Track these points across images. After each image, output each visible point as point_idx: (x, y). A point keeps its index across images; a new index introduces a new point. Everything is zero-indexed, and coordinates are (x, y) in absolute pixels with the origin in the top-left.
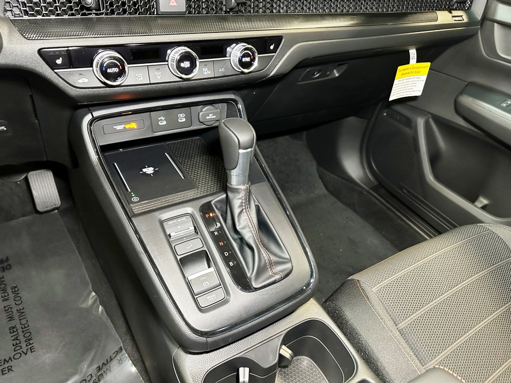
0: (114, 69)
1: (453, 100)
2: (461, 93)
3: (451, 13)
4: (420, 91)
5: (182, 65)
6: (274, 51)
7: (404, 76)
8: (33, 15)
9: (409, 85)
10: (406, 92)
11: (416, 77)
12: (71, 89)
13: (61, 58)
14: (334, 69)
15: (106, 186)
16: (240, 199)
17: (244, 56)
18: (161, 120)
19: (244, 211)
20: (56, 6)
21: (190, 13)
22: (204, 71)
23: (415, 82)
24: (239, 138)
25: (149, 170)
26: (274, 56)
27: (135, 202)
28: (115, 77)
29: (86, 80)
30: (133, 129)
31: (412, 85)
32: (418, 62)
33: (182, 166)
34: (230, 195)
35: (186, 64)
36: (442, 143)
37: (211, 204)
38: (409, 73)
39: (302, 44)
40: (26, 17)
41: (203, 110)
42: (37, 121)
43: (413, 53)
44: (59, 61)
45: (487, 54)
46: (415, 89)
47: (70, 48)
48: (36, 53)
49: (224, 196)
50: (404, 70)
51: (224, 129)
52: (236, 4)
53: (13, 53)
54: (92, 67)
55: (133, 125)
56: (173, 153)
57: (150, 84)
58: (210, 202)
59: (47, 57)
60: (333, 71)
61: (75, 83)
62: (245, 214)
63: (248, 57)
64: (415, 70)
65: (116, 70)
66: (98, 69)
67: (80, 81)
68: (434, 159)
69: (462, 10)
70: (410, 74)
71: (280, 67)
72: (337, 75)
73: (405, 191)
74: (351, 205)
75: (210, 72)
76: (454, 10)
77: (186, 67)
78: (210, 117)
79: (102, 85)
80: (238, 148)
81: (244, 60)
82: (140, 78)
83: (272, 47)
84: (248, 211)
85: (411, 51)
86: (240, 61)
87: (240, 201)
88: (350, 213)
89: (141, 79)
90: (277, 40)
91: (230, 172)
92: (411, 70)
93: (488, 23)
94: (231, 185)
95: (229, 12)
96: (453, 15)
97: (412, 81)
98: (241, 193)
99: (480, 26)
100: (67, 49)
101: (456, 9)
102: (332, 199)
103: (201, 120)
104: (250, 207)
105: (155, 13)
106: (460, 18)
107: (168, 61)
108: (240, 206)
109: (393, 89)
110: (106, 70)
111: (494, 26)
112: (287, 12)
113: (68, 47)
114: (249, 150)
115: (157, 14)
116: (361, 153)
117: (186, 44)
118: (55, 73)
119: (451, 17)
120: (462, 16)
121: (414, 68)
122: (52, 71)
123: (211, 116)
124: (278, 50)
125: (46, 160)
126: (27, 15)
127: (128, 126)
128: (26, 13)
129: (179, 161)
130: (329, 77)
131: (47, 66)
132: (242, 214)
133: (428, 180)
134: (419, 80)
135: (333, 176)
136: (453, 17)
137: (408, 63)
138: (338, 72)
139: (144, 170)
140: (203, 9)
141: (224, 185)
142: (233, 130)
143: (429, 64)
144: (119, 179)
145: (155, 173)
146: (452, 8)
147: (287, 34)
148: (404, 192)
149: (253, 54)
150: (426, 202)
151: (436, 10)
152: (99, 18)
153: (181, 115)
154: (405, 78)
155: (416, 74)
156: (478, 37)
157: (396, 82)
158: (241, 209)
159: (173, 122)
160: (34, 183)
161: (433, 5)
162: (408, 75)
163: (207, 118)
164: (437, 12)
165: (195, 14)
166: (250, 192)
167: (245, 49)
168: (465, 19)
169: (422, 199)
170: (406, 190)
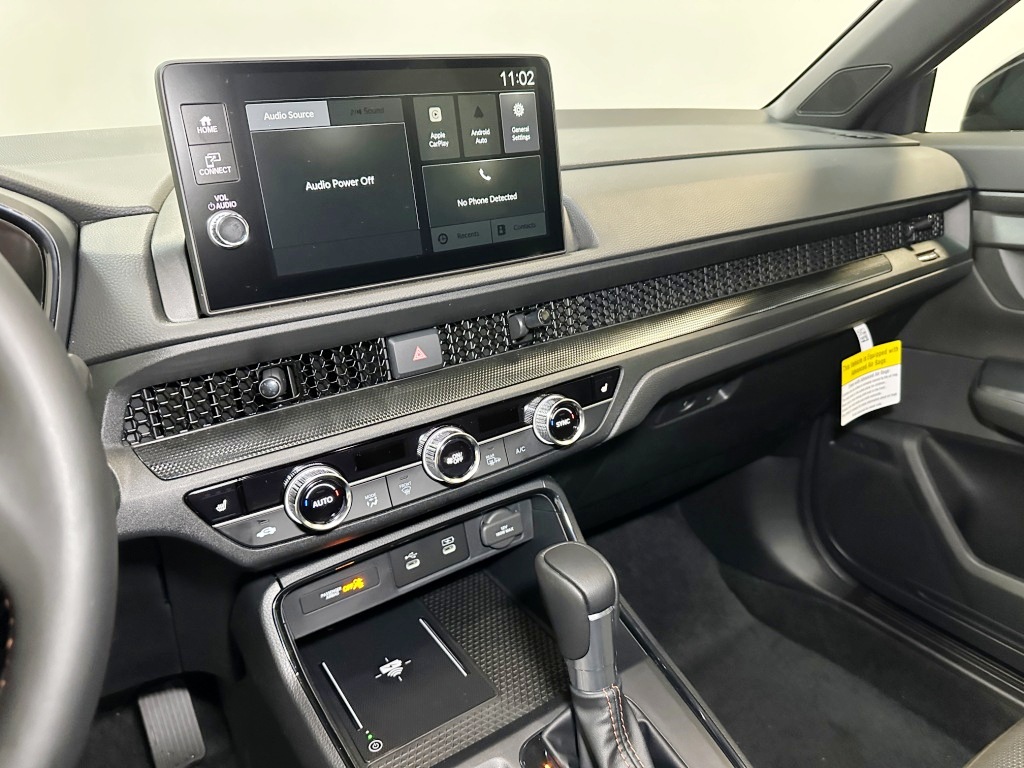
0: (324, 499)
1: (965, 396)
2: (978, 382)
3: (911, 249)
4: (895, 394)
5: (449, 461)
6: (610, 394)
7: (857, 374)
8: (172, 432)
9: (871, 389)
10: (869, 402)
11: (880, 371)
12: (244, 552)
13: (225, 501)
14: (719, 389)
15: (321, 738)
16: (604, 722)
17: (558, 418)
18: (410, 559)
19: (620, 748)
20: (207, 383)
21: (449, 363)
22: (488, 461)
23: (881, 381)
24: (584, 590)
25: (393, 668)
26: (610, 403)
27: (378, 754)
28: (325, 514)
29: (272, 530)
30: (358, 590)
31: (878, 387)
32: (876, 343)
33: (457, 645)
34: (583, 715)
35: (457, 458)
36: (968, 482)
37: (542, 739)
38: (865, 367)
39: (657, 370)
40: (160, 439)
41: (489, 522)
42: (168, 606)
43: (862, 331)
44: (221, 507)
45: (1003, 305)
46: (884, 393)
47: (240, 479)
48: (181, 501)
49: (568, 713)
50: (854, 364)
51: (548, 574)
52: (527, 331)
53: (137, 511)
54: (282, 502)
55: (359, 583)
56: (434, 615)
57: (393, 508)
58: (541, 733)
59: (200, 504)
60: (717, 391)
61: (251, 540)
62: (624, 755)
63: (564, 418)
64: (874, 360)
65: (329, 500)
66: (296, 505)
67: (261, 535)
68: (963, 515)
69: (929, 239)
70: (868, 369)
71: (626, 417)
72: (725, 397)
73: (922, 594)
74: (812, 643)
75: (499, 460)
76: (915, 243)
77: (458, 461)
78: (503, 532)
79: (302, 533)
80: (586, 613)
81: (559, 424)
82: (374, 501)
83: (604, 389)
84: (629, 746)
85: (856, 329)
86: (553, 428)
87: (607, 727)
88: (815, 662)
89: (375, 503)
90: (611, 375)
91: (574, 664)
92: (868, 362)
93: (984, 253)
94: (580, 691)
95: (516, 346)
96: (918, 252)
97: (874, 381)
98: (607, 709)
99: (971, 260)
100: (236, 481)
101: (917, 241)
102: (767, 634)
103: (486, 543)
104: (630, 736)
105: (389, 378)
106: (932, 256)
107: (421, 460)
108: (610, 739)
109: (843, 403)
110: (311, 504)
111: (998, 254)
112: (617, 321)
113: (237, 478)
114: (608, 611)
115: (393, 379)
116: (803, 523)
117: (450, 422)
118: (215, 529)
119: (915, 258)
120: (933, 251)
121: (872, 357)
122: (209, 528)
123: (505, 530)
124: (617, 391)
125: (180, 671)
126: (162, 434)
127: (347, 588)
128: (162, 431)
129: (451, 634)
130: (713, 405)
131: (200, 521)
132: (618, 757)
133: (967, 566)
134: (888, 374)
135: (757, 581)
136: (919, 255)
137: (858, 350)
138: (726, 392)
139: (384, 669)
140: (471, 351)
141: (562, 689)
142: (568, 576)
143: (898, 344)
144: (337, 702)
145: (406, 670)
146: (910, 240)
147: (626, 361)
148: (920, 597)
149: (574, 410)
150: (978, 613)
151: (883, 251)
152: (289, 410)
153: (447, 541)
154: (860, 378)
155: (880, 366)
156: (974, 278)
157: (845, 389)
158: (613, 745)
159: (432, 560)
160: (150, 713)
161: (876, 245)
162: (865, 371)
163: (498, 534)
164: (886, 254)
165: (457, 362)
166: (624, 702)
167: (560, 406)
168: (941, 254)
169: (965, 607)
170: (925, 592)
